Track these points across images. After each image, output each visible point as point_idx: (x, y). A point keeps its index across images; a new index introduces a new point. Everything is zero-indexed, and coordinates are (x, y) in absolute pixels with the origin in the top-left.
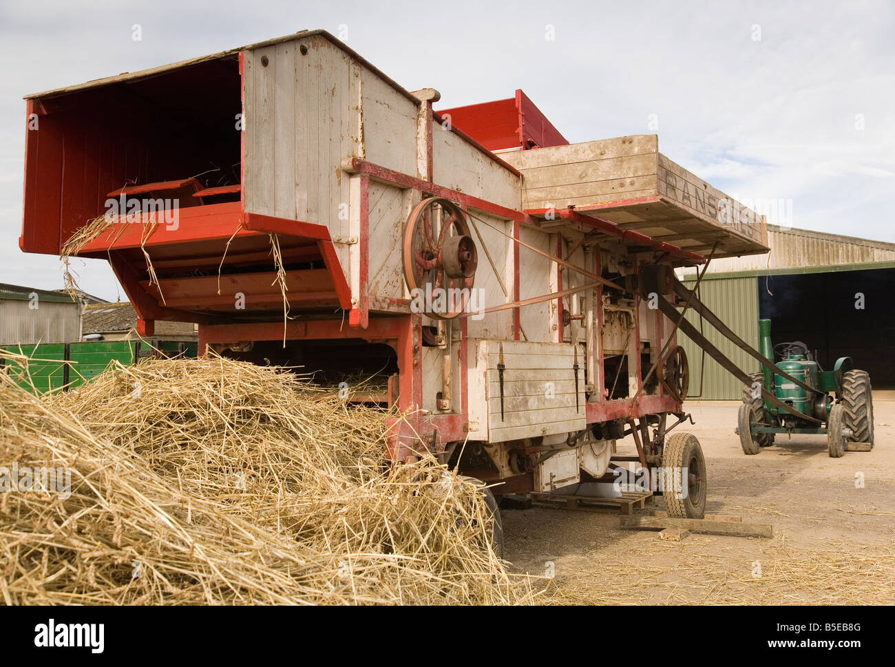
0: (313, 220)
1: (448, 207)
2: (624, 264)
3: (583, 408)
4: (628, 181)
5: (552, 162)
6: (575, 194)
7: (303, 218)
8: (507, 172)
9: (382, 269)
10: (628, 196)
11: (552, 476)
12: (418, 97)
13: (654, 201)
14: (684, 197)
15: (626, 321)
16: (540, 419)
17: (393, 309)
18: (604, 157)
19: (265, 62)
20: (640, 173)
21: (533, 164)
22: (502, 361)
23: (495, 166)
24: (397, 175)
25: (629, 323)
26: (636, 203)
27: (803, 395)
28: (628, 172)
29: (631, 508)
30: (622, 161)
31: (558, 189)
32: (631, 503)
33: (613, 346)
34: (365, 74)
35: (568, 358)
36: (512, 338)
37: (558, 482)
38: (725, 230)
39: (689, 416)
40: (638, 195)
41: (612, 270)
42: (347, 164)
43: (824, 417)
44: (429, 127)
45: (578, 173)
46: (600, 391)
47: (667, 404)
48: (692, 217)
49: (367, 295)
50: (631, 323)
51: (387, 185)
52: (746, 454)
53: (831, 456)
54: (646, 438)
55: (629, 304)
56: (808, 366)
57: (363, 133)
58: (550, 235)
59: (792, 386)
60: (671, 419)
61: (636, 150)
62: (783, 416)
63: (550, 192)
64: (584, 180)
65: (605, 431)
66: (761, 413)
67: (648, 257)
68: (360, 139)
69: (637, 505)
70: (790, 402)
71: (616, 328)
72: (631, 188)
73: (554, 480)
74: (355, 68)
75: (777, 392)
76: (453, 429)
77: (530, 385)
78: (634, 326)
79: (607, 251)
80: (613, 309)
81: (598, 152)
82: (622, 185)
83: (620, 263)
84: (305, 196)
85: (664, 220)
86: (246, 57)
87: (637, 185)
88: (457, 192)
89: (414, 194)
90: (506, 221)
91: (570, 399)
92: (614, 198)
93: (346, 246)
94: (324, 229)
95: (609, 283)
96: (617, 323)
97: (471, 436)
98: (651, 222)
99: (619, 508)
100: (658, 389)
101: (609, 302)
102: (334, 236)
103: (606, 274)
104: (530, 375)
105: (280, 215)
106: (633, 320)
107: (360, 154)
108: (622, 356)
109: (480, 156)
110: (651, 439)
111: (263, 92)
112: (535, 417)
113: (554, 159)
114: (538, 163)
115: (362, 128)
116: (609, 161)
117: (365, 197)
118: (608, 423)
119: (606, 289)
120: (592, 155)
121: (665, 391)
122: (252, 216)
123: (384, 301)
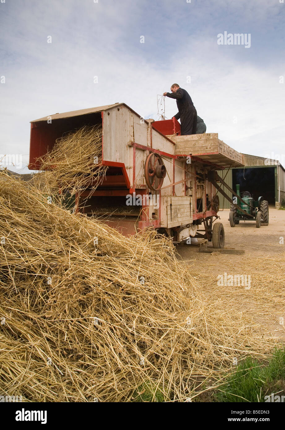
0: (121, 161)
1: (156, 155)
2: (202, 170)
3: (192, 216)
4: (209, 147)
5: (185, 140)
6: (192, 151)
7: (118, 161)
8: (171, 143)
9: (138, 175)
10: (209, 152)
11: (183, 237)
12: (148, 121)
13: (217, 154)
14: (224, 152)
15: (202, 188)
16: (181, 220)
17: (142, 188)
18: (201, 139)
19: (109, 114)
20: (212, 145)
21: (178, 140)
22: (171, 203)
23: (168, 141)
24: (143, 146)
25: (203, 189)
26: (211, 154)
27: (249, 208)
28: (208, 144)
29: (201, 245)
30: (207, 141)
31: (187, 148)
32: (201, 243)
33: (199, 196)
34: (134, 116)
35: (188, 201)
36: (172, 195)
37: (184, 238)
38: (234, 161)
39: (219, 217)
40: (212, 151)
41: (199, 172)
42: (130, 143)
43: (255, 215)
44: (151, 131)
45: (193, 144)
46: (196, 210)
47: (213, 213)
48: (226, 158)
49: (135, 184)
50: (204, 189)
51: (140, 150)
52: (231, 227)
53: (257, 227)
54: (207, 224)
55: (203, 183)
56: (250, 199)
57: (134, 134)
58: (182, 162)
59: (246, 206)
60: (214, 218)
61: (211, 138)
62: (243, 215)
63: (184, 149)
64: (195, 146)
65: (196, 223)
66: (236, 214)
67: (209, 168)
68: (133, 136)
69: (202, 244)
70: (245, 211)
71: (200, 190)
72: (210, 149)
73: (183, 238)
74: (132, 114)
75: (242, 207)
76: (157, 224)
77: (178, 210)
78: (205, 189)
79: (197, 166)
80: (199, 184)
81: (199, 138)
82: (207, 148)
83: (201, 170)
84: (118, 155)
85: (218, 158)
86: (104, 112)
87: (212, 148)
88: (158, 150)
89: (148, 152)
90: (171, 159)
91: (189, 213)
92: (204, 152)
93: (129, 169)
94: (123, 164)
95: (198, 176)
96: (200, 189)
97: (162, 226)
98: (213, 159)
99: (197, 245)
100: (211, 209)
101: (198, 182)
102: (126, 166)
103: (197, 174)
104: (178, 207)
105: (112, 161)
106: (204, 187)
107: (133, 140)
108: (201, 199)
109: (164, 139)
110: (209, 225)
111: (108, 123)
112: (180, 220)
113: (185, 139)
114: (180, 140)
115: (133, 132)
116: (203, 141)
117: (134, 153)
118: (197, 220)
119: (197, 178)
120: (197, 139)
121: (212, 209)
122: (106, 162)
123: (139, 186)
